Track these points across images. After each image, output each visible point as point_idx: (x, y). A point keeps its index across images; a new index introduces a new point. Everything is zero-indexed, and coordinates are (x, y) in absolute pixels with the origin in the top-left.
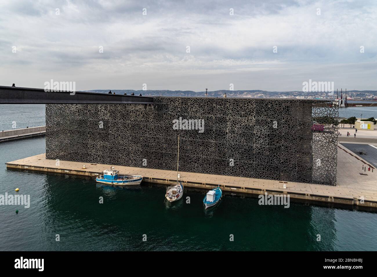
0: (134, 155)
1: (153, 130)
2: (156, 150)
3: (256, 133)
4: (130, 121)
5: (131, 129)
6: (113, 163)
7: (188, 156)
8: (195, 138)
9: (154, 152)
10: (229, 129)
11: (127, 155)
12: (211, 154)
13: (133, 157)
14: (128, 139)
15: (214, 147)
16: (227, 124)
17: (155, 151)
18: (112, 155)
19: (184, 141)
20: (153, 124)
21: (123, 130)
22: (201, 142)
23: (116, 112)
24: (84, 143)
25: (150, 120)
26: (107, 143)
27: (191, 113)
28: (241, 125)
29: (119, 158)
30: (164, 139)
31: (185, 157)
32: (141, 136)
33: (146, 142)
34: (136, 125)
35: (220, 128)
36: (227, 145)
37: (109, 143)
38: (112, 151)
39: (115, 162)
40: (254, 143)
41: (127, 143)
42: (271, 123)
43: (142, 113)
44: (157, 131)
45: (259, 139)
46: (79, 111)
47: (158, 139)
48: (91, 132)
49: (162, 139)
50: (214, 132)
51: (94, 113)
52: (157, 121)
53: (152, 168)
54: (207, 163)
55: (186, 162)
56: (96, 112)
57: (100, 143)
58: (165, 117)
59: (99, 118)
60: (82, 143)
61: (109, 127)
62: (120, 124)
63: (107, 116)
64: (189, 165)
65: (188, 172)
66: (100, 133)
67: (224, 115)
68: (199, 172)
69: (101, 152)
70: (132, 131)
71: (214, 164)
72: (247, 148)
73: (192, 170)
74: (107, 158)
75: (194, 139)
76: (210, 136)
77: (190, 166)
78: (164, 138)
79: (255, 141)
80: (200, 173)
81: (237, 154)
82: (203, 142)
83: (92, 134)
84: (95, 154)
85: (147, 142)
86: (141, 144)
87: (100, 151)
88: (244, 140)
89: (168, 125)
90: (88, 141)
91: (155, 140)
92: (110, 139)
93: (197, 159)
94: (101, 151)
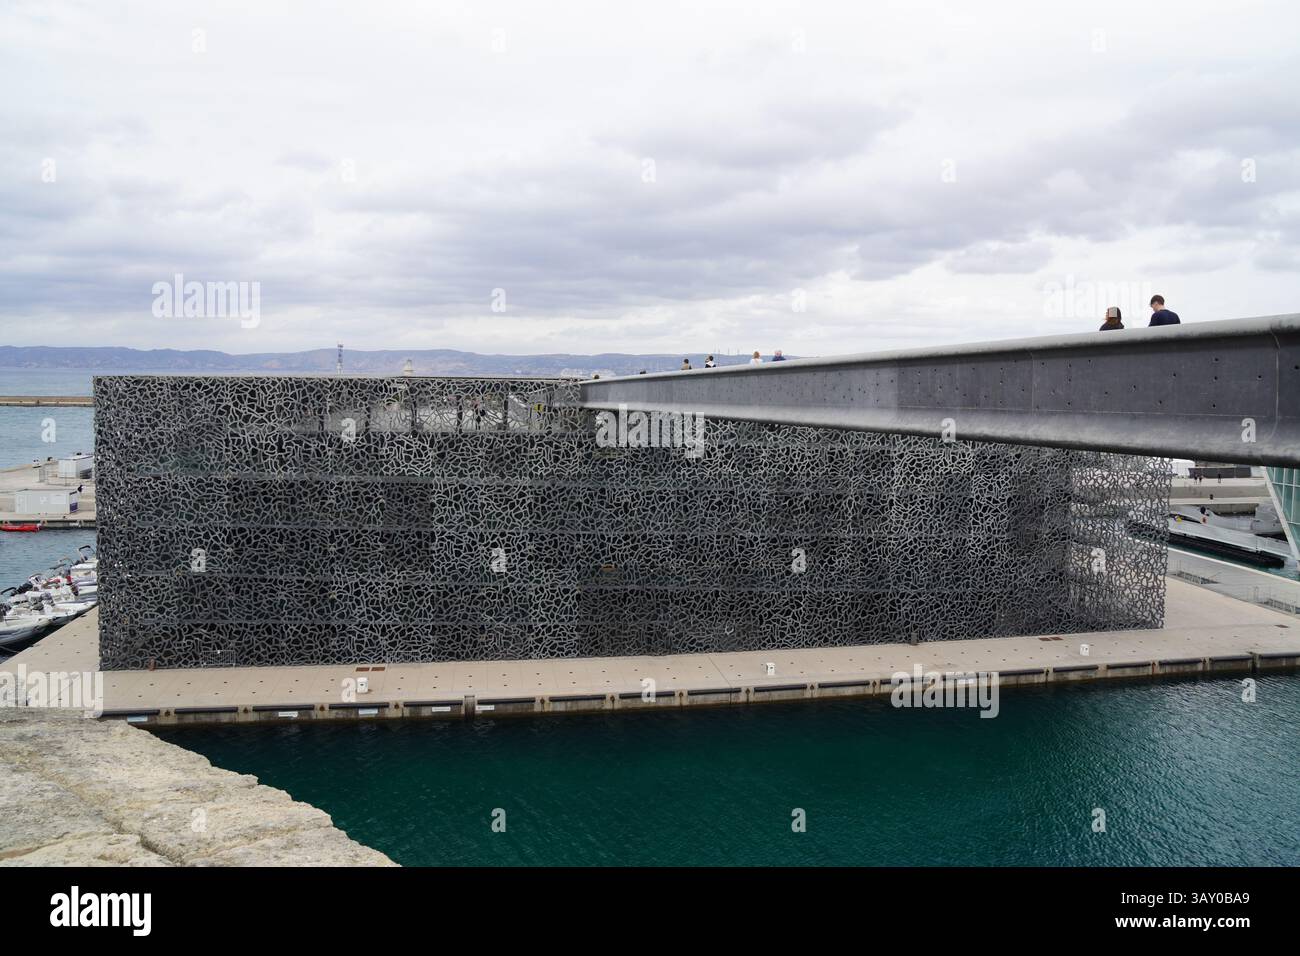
0: (548, 610)
1: (627, 511)
2: (638, 583)
3: (978, 498)
4: (528, 478)
5: (535, 510)
6: (451, 654)
7: (760, 596)
8: (785, 527)
9: (632, 592)
10: (899, 488)
11: (517, 615)
12: (840, 579)
13: (542, 620)
14: (522, 551)
15: (849, 552)
16: (893, 473)
17: (636, 587)
18: (446, 623)
19: (747, 541)
20: (628, 484)
21: (499, 515)
22: (808, 540)
23: (464, 445)
24: (308, 584)
25: (616, 471)
26: (421, 573)
27: (775, 439)
28: (933, 473)
29: (482, 627)
30: (671, 541)
31: (751, 599)
32: (578, 536)
33: (597, 557)
34: (555, 493)
35: (871, 488)
36: (893, 542)
37: (433, 572)
38: (446, 605)
39: (464, 648)
40: (970, 529)
41: (514, 569)
42: (1016, 462)
43: (580, 445)
44: (644, 510)
45: (985, 515)
46: (280, 444)
47: (649, 542)
48: (342, 531)
49: (664, 541)
50: (850, 502)
51: (359, 451)
52: (644, 475)
53: (624, 654)
54: (826, 612)
55: (752, 617)
56: (370, 447)
57: (386, 581)
58: (675, 458)
59: (387, 469)
60: (298, 581)
61: (433, 505)
62: (482, 494)
63: (422, 461)
64: (762, 626)
65: (760, 649)
66: (388, 536)
67: (883, 444)
68: (798, 645)
69: (393, 613)
70: (539, 517)
71: (849, 611)
72: (951, 548)
73: (774, 641)
74: (423, 637)
75: (782, 531)
76: (839, 517)
77: (768, 627)
78: (672, 538)
79: (974, 523)
80: (803, 646)
81: (921, 568)
82: (813, 538)
83: (351, 540)
84: (364, 626)
85: (603, 558)
86: (579, 568)
87: (389, 610)
88: (943, 523)
89: (687, 488)
90: (332, 571)
91: (635, 548)
92: (437, 557)
93: (792, 601)
94: (397, 609)
